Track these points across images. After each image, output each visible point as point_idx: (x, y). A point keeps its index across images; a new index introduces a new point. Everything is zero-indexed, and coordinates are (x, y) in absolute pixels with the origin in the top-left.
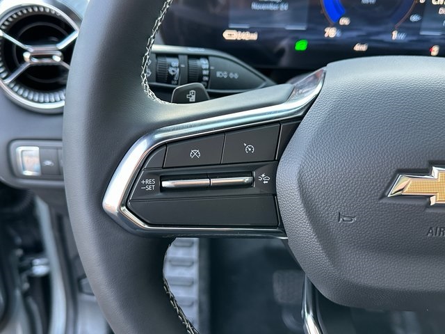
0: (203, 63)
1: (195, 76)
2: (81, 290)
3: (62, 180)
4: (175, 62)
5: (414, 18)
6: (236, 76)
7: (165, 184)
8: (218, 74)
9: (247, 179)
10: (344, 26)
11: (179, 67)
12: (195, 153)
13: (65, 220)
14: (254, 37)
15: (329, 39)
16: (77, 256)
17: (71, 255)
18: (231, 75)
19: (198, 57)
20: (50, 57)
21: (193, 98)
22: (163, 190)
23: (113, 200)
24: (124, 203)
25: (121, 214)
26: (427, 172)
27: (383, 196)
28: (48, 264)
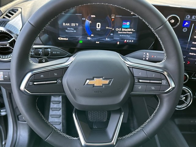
0: (49, 50)
1: (46, 54)
2: (18, 120)
3: (10, 82)
4: (41, 50)
5: (112, 34)
6: (59, 53)
7: (35, 83)
8: (54, 53)
9: (55, 82)
10: (92, 36)
11: (42, 51)
12: (42, 76)
13: (12, 94)
14: (67, 39)
15: (88, 40)
16: (17, 107)
17: (14, 107)
18: (57, 53)
19: (48, 48)
20: (6, 45)
21: (44, 61)
22: (34, 85)
23: (22, 87)
24: (25, 88)
25: (24, 90)
26: (93, 79)
27: (84, 84)
28: (6, 111)
